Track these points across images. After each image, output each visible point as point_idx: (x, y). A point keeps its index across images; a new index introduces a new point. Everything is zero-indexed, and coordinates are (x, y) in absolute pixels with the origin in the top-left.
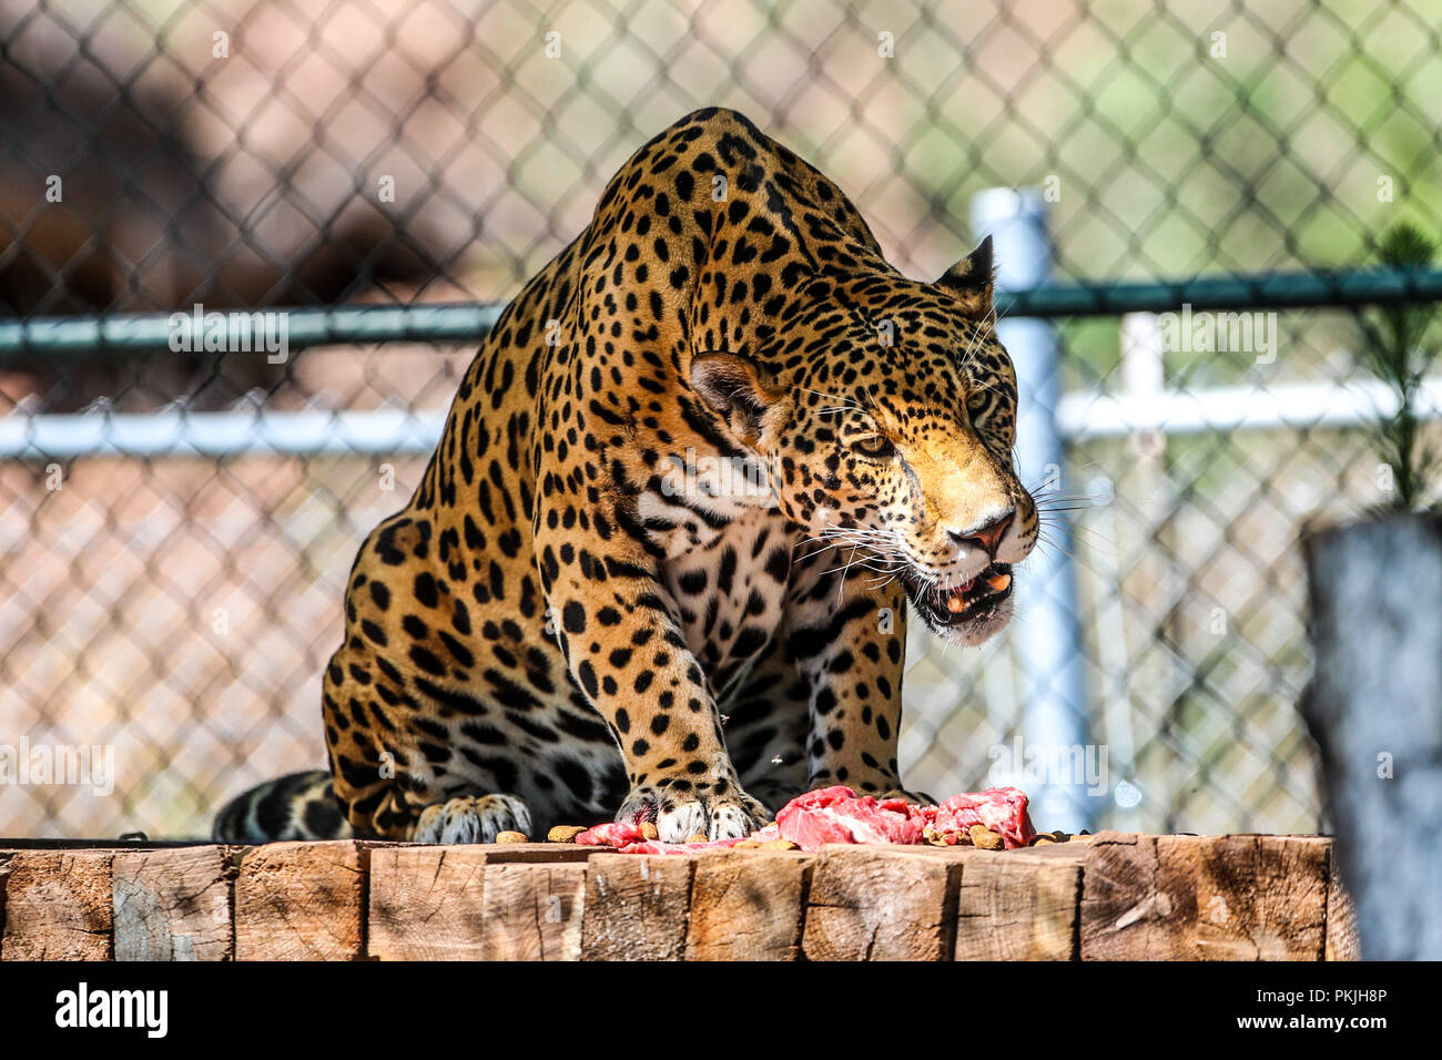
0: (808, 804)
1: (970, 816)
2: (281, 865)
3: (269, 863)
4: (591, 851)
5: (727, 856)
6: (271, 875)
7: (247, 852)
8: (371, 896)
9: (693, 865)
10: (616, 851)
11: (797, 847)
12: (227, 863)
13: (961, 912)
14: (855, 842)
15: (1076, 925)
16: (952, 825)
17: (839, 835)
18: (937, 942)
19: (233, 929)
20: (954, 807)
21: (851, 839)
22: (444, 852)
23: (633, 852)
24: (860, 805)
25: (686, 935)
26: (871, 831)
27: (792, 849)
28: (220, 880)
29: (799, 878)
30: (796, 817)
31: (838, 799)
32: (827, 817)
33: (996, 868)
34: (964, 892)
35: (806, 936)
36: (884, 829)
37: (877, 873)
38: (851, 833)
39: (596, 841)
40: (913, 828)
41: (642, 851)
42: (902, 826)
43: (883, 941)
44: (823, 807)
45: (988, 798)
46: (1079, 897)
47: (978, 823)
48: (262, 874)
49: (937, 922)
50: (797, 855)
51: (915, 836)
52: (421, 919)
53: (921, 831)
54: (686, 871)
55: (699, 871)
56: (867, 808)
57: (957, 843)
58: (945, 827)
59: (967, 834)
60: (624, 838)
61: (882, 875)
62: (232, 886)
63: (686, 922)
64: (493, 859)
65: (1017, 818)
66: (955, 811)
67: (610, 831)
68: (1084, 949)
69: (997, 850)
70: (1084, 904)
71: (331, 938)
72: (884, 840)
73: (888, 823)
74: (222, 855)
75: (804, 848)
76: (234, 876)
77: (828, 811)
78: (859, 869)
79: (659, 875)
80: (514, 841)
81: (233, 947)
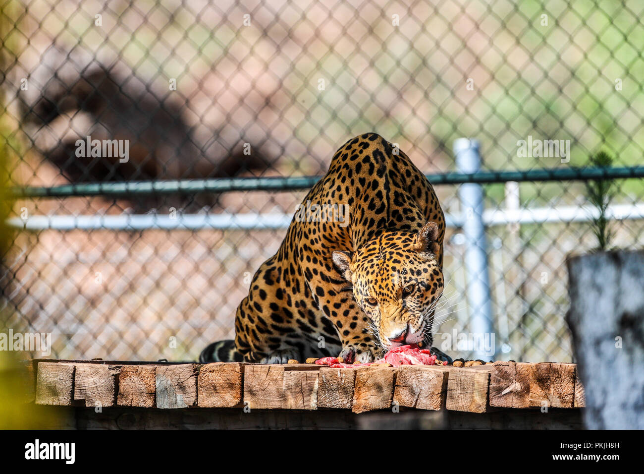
0: (396, 351)
2: (214, 371)
3: (209, 370)
4: (321, 367)
5: (367, 369)
6: (210, 374)
7: (202, 366)
8: (245, 382)
9: (356, 372)
10: (329, 367)
11: (392, 366)
12: (195, 370)
13: (448, 389)
14: (412, 364)
15: (488, 393)
17: (406, 362)
18: (440, 399)
19: (197, 393)
21: (410, 363)
22: (270, 367)
23: (335, 367)
24: (413, 351)
25: (353, 396)
26: (417, 361)
27: (390, 366)
28: (192, 376)
29: (392, 377)
30: (391, 355)
31: (406, 349)
32: (402, 356)
33: (461, 373)
34: (449, 382)
35: (395, 397)
36: (422, 360)
37: (419, 375)
38: (410, 361)
39: (322, 363)
40: (432, 359)
41: (338, 367)
42: (428, 359)
43: (421, 399)
44: (401, 352)
46: (489, 384)
48: (207, 374)
49: (440, 392)
50: (392, 369)
51: (432, 362)
52: (262, 390)
53: (434, 360)
54: (353, 374)
55: (358, 374)
56: (416, 353)
60: (332, 362)
61: (421, 376)
62: (197, 378)
63: (353, 391)
64: (286, 369)
67: (327, 360)
68: (491, 402)
70: (491, 386)
71: (230, 396)
72: (421, 364)
73: (423, 358)
74: (193, 367)
75: (394, 366)
76: (197, 374)
77: (403, 353)
78: (413, 374)
79: (344, 375)
80: (294, 363)
81: (197, 399)
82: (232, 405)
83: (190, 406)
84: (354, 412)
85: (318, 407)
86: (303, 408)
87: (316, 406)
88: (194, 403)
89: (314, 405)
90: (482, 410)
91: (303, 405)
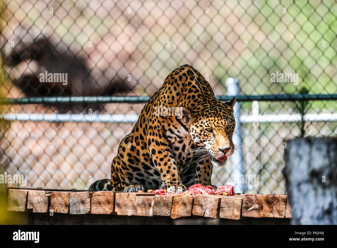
0: (194, 187)
1: (223, 190)
2: (100, 195)
3: (98, 195)
4: (155, 194)
5: (179, 196)
6: (98, 197)
7: (94, 193)
8: (116, 201)
9: (173, 197)
10: (159, 194)
12: (90, 195)
13: (221, 207)
14: (202, 194)
15: (241, 210)
16: (220, 191)
17: (199, 193)
18: (216, 212)
19: (91, 206)
20: (220, 188)
21: (201, 193)
22: (129, 194)
23: (162, 195)
24: (203, 187)
25: (172, 209)
26: (205, 192)
27: (191, 195)
28: (89, 198)
29: (192, 200)
30: (192, 189)
31: (199, 186)
32: (197, 189)
33: (227, 199)
34: (221, 203)
35: (193, 210)
36: (207, 192)
37: (206, 199)
38: (201, 192)
39: (156, 192)
40: (212, 192)
41: (164, 194)
42: (211, 191)
43: (207, 212)
44: (197, 187)
45: (226, 187)
46: (242, 205)
47: (224, 191)
48: (96, 197)
49: (216, 209)
50: (192, 196)
51: (213, 193)
52: (124, 206)
53: (214, 192)
54: (172, 198)
55: (174, 198)
56: (204, 188)
57: (221, 194)
58: (218, 192)
59: (222, 193)
60: (161, 192)
62: (91, 199)
63: (172, 207)
64: (137, 195)
65: (231, 190)
66: (220, 189)
67: (159, 191)
68: (242, 214)
69: (228, 196)
70: (243, 206)
71: (108, 208)
72: (207, 194)
73: (208, 191)
74: (89, 193)
76: (91, 197)
77: (198, 188)
78: (203, 199)
79: (167, 199)
80: (141, 192)
81: (91, 210)
82: (109, 213)
83: (87, 213)
84: (172, 218)
85: (153, 215)
86: (146, 215)
87: (152, 215)
88: (89, 212)
89: (151, 214)
90: (238, 218)
91: (145, 214)
